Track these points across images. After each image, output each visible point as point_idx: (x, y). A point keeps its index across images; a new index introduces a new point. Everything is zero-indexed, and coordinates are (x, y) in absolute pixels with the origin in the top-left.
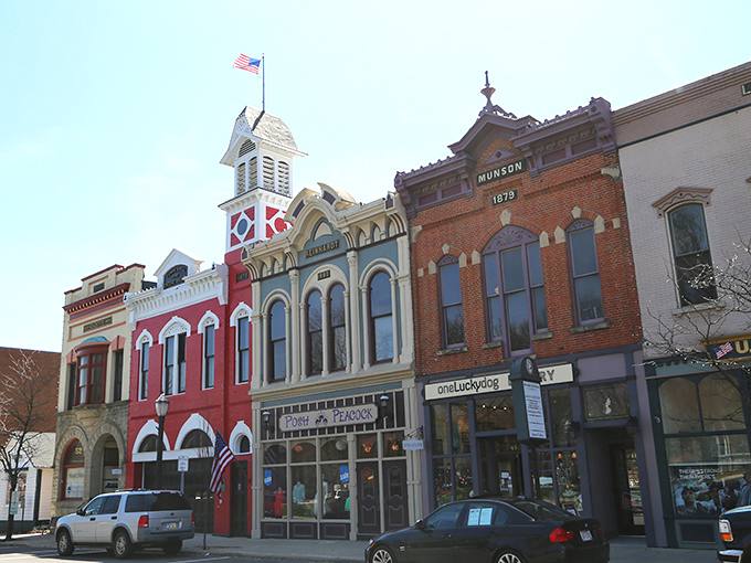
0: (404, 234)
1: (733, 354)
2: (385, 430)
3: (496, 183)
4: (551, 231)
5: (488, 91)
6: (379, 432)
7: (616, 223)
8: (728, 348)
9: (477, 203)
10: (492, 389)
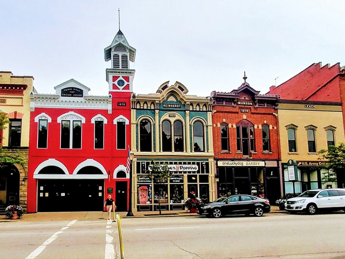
0: (210, 111)
1: (301, 164)
2: (201, 174)
3: (243, 106)
4: (258, 125)
5: (245, 78)
6: (198, 174)
7: (275, 128)
8: (300, 163)
9: (237, 110)
10: (241, 165)
